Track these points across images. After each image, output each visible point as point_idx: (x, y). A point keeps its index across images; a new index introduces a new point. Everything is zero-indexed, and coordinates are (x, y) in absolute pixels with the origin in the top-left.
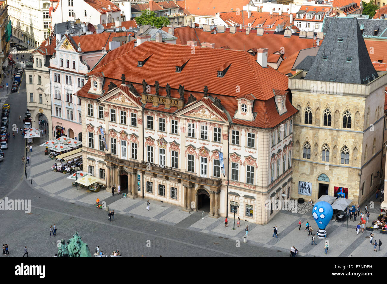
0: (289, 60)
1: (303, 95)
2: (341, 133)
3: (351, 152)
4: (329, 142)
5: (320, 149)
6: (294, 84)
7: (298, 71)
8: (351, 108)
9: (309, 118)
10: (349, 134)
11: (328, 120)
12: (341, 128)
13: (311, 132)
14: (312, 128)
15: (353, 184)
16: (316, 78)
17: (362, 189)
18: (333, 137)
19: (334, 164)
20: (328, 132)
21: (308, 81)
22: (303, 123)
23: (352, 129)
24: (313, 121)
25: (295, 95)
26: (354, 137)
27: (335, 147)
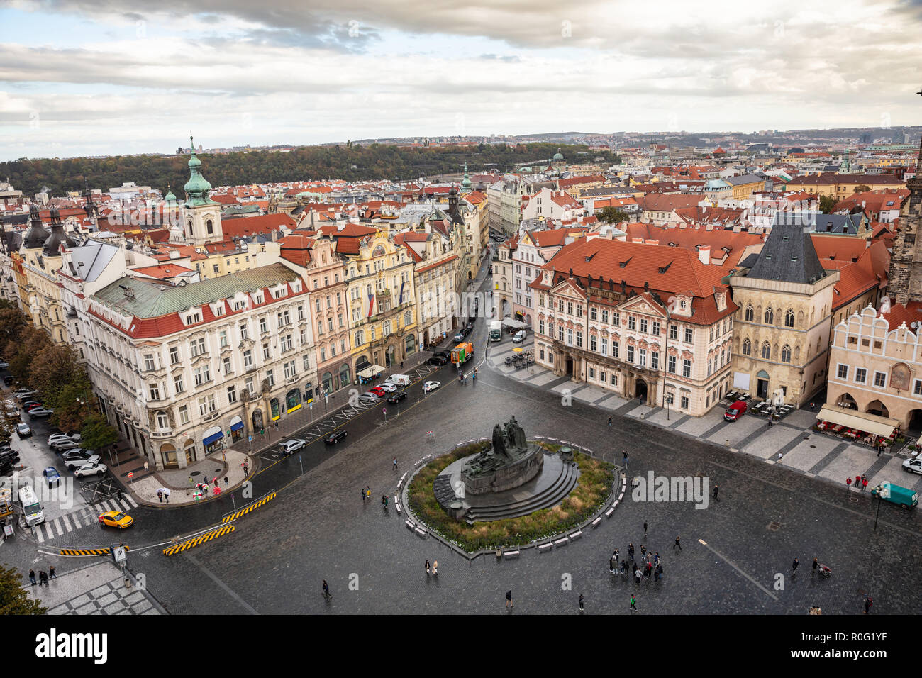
0: (734, 256)
1: (745, 292)
2: (782, 332)
3: (793, 351)
4: (770, 340)
5: (760, 346)
6: (736, 281)
7: (741, 268)
8: (794, 307)
9: (750, 316)
10: (791, 333)
11: (769, 318)
12: (783, 326)
13: (752, 329)
14: (753, 325)
15: (794, 382)
16: (758, 275)
17: (804, 388)
18: (774, 336)
19: (774, 361)
20: (770, 330)
21: (750, 279)
22: (744, 320)
23: (795, 328)
24: (755, 319)
25: (736, 291)
26: (796, 336)
27: (776, 345)
